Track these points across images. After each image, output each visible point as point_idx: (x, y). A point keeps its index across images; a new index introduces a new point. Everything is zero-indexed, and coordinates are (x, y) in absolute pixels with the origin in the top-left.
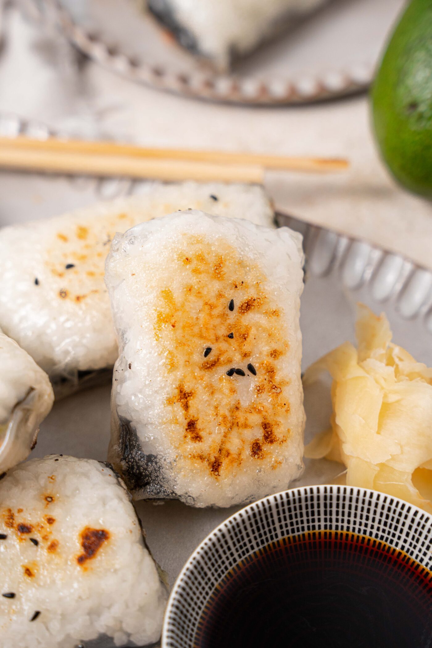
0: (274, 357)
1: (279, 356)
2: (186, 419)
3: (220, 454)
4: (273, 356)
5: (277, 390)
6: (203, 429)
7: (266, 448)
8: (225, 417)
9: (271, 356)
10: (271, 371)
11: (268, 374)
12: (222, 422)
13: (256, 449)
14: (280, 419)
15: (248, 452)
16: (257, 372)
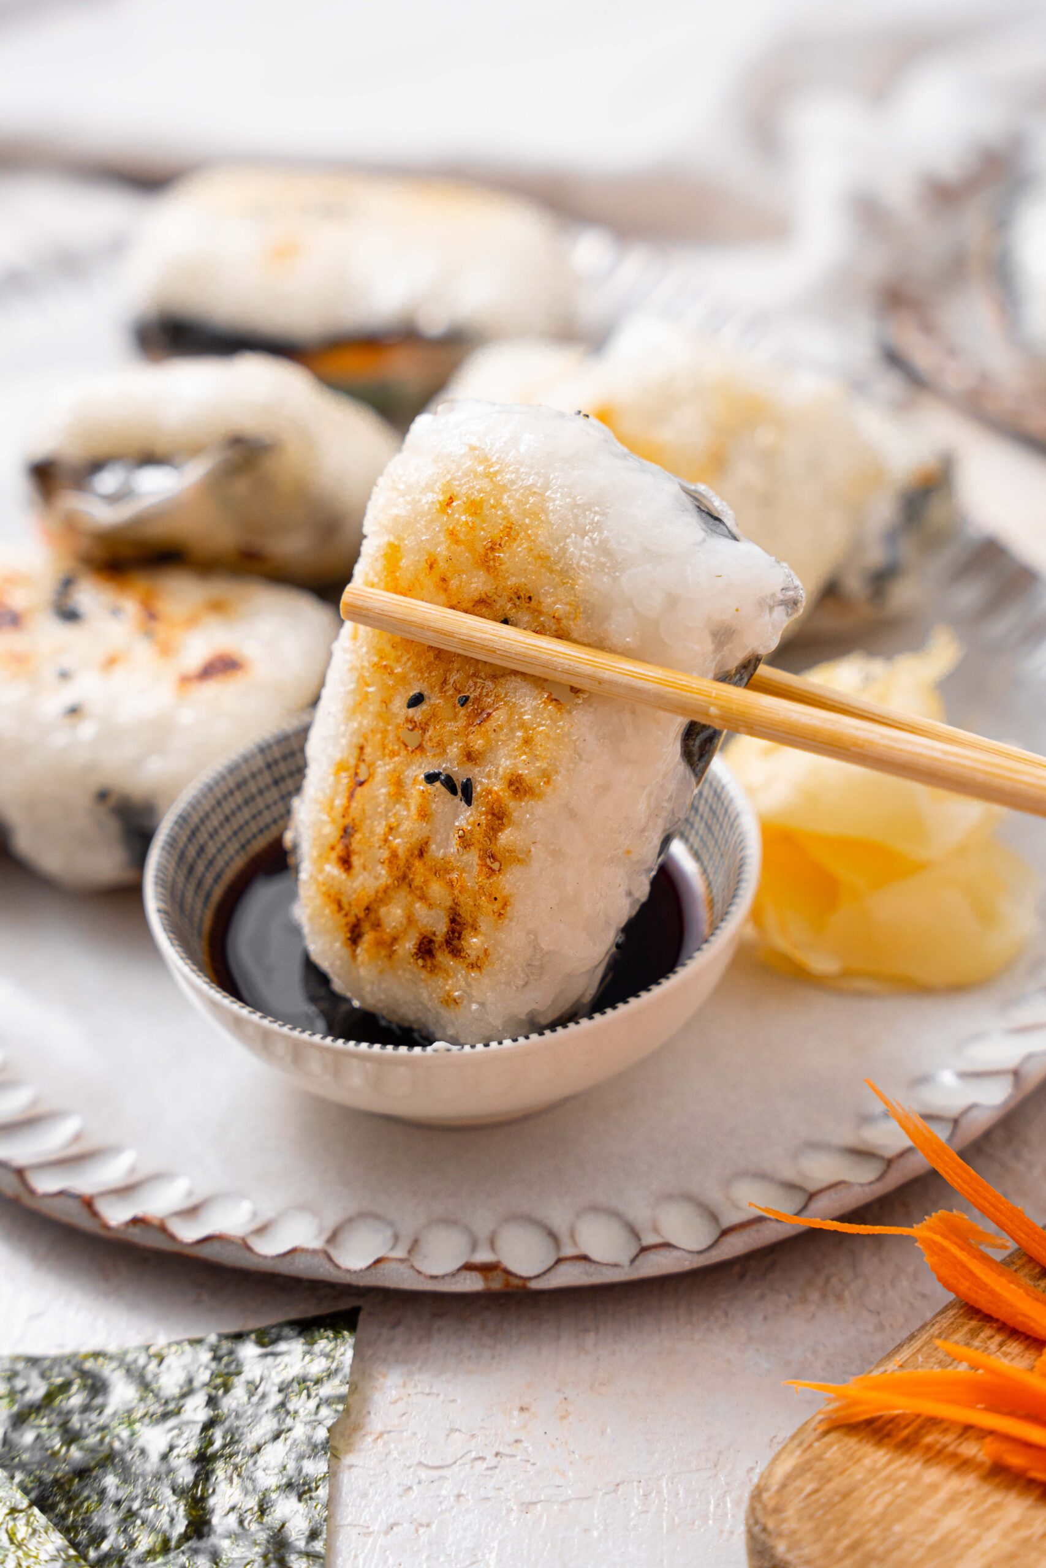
0: (513, 791)
1: (525, 795)
2: (344, 816)
3: (367, 915)
4: (513, 788)
5: (492, 863)
6: (359, 853)
7: (443, 958)
8: (394, 855)
9: (509, 787)
10: (498, 817)
11: (489, 817)
12: (387, 862)
13: (426, 949)
14: (484, 925)
15: (409, 945)
16: (474, 803)
